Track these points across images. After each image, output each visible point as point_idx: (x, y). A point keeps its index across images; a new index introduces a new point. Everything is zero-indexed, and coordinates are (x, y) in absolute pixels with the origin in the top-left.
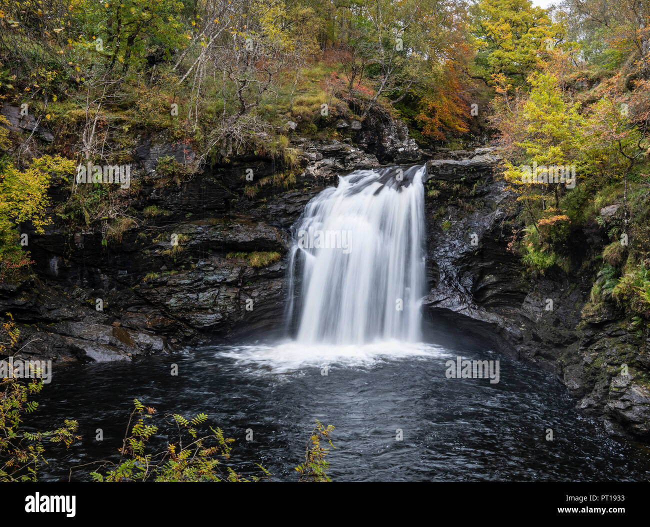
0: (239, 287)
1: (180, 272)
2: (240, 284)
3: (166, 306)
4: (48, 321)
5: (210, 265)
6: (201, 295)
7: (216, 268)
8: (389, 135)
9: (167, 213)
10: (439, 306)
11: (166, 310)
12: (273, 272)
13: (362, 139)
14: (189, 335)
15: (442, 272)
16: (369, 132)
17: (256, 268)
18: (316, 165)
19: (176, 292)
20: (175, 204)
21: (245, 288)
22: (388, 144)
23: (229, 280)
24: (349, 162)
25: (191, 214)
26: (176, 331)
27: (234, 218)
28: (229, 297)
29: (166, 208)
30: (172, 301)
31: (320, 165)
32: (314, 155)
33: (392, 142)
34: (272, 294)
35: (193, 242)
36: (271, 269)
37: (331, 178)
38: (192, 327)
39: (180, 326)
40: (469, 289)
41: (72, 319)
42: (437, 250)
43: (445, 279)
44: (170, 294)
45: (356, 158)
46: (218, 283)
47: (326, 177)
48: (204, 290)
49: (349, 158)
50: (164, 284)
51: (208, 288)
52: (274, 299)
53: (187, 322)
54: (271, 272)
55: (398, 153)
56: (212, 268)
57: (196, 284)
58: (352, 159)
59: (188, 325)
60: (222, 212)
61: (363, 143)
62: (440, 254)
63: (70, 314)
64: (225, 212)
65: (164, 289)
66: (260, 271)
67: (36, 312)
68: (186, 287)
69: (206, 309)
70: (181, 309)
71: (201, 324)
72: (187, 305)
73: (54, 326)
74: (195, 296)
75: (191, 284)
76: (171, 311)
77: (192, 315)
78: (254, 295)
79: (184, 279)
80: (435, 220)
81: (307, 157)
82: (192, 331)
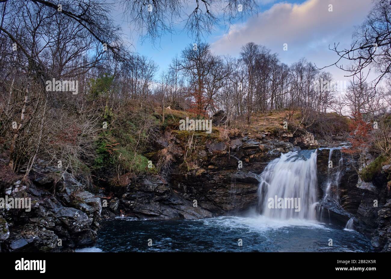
2: (241, 195)
3: (215, 201)
6: (227, 198)
7: (233, 188)
8: (306, 139)
9: (216, 168)
11: (215, 203)
13: (295, 140)
16: (298, 138)
19: (219, 196)
20: (219, 164)
21: (244, 196)
22: (306, 142)
23: (237, 193)
25: (225, 168)
28: (237, 199)
29: (216, 166)
30: (217, 200)
31: (274, 150)
32: (272, 147)
33: (308, 142)
35: (225, 178)
37: (278, 155)
39: (219, 209)
41: (181, 204)
44: (216, 197)
47: (276, 155)
48: (228, 196)
49: (287, 147)
50: (214, 193)
51: (230, 195)
55: (310, 146)
56: (231, 188)
57: (226, 194)
58: (288, 148)
59: (222, 209)
60: (236, 168)
63: (181, 202)
65: (214, 195)
66: (249, 190)
67: (169, 201)
68: (222, 195)
69: (229, 203)
70: (220, 203)
71: (226, 209)
72: (222, 201)
73: (175, 206)
74: (225, 198)
75: (224, 194)
76: (216, 203)
77: (224, 205)
78: (247, 199)
79: (221, 191)
80: (321, 172)
81: (269, 147)
82: (223, 211)
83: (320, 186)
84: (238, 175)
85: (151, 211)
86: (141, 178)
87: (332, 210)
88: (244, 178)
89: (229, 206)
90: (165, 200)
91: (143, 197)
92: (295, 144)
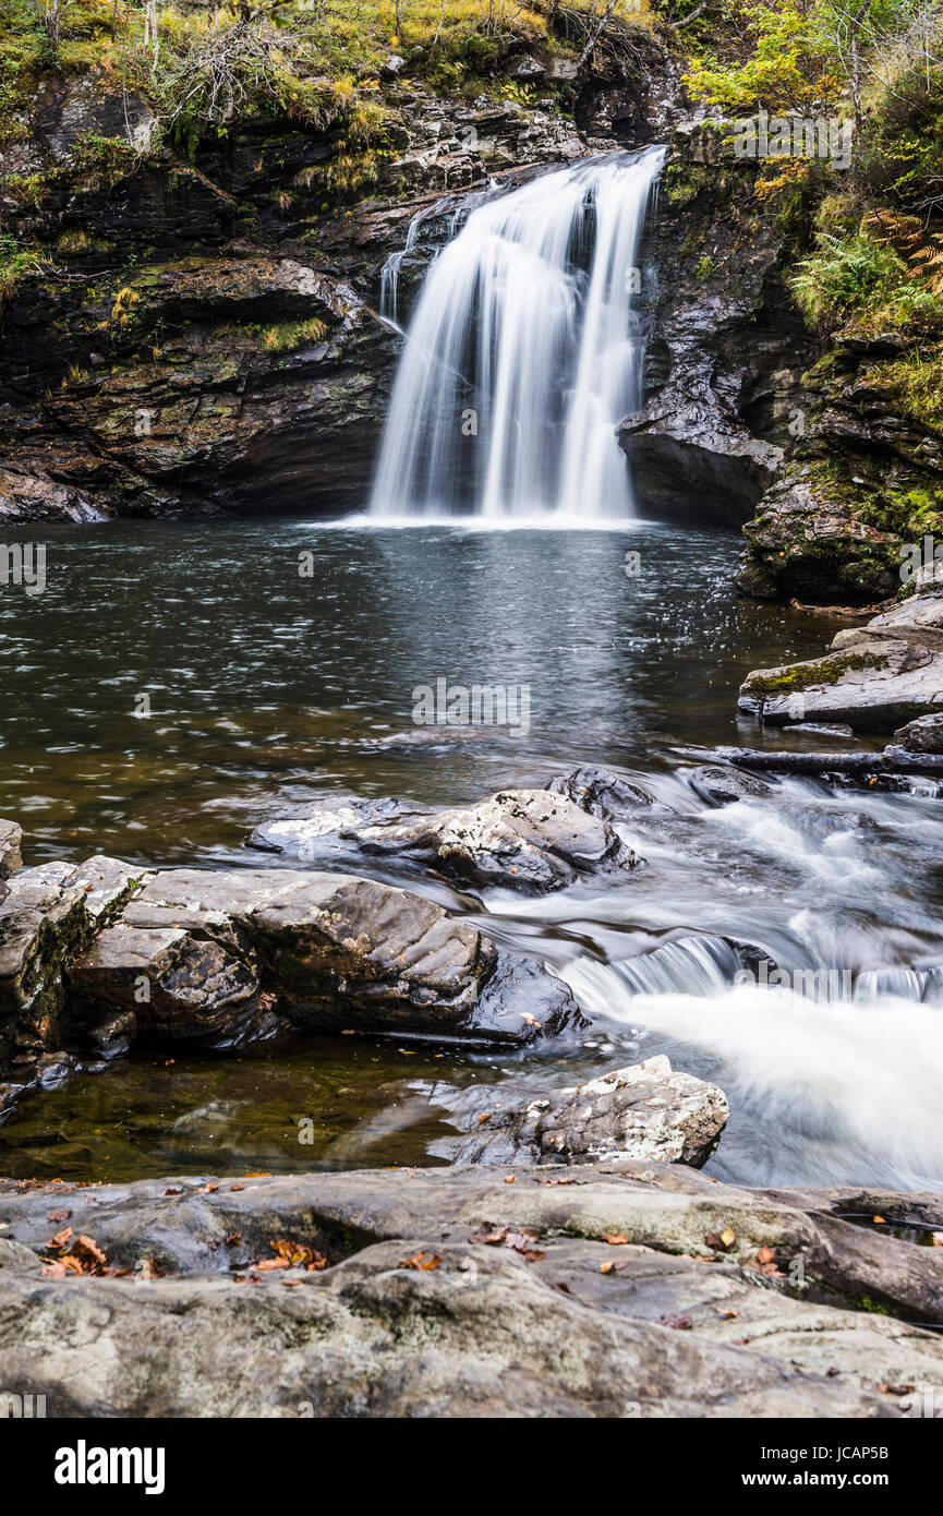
0: (240, 394)
1: (130, 367)
2: (241, 389)
3: (95, 434)
5: (183, 351)
6: (165, 411)
7: (194, 356)
8: (661, 98)
9: (104, 247)
10: (652, 431)
11: (97, 443)
12: (311, 363)
13: (600, 108)
14: (132, 487)
15: (676, 364)
16: (615, 93)
17: (275, 355)
18: (437, 146)
19: (116, 406)
20: (118, 227)
21: (255, 397)
22: (661, 120)
23: (217, 381)
24: (526, 145)
25: (152, 248)
26: (111, 481)
27: (241, 256)
28: (220, 415)
29: (101, 236)
30: (111, 423)
31: (446, 147)
32: (435, 126)
33: (670, 116)
34: (309, 411)
35: (153, 305)
36: (306, 357)
37: (466, 172)
38: (138, 472)
39: (117, 472)
40: (730, 400)
42: (674, 318)
43: (679, 378)
44: (106, 409)
45: (542, 135)
46: (198, 386)
47: (452, 169)
48: (170, 402)
49: (527, 134)
50: (93, 390)
51: (178, 398)
52: (316, 419)
53: (129, 460)
54: (305, 364)
56: (186, 357)
57: (154, 390)
58: (533, 138)
59: (130, 467)
60: (216, 244)
61: (602, 118)
62: (678, 326)
64: (222, 243)
65: (95, 402)
66: (283, 362)
68: (136, 396)
69: (169, 438)
70: (122, 440)
71: (155, 466)
72: (136, 429)
74: (153, 413)
75: (144, 390)
76: (105, 444)
77: (140, 449)
78: (270, 411)
79: (135, 379)
80: (684, 257)
81: (417, 130)
82: (139, 481)
83: (662, 331)
84: (224, 281)
87: (694, 440)
88: (252, 295)
89: (171, 450)
92: (602, 128)
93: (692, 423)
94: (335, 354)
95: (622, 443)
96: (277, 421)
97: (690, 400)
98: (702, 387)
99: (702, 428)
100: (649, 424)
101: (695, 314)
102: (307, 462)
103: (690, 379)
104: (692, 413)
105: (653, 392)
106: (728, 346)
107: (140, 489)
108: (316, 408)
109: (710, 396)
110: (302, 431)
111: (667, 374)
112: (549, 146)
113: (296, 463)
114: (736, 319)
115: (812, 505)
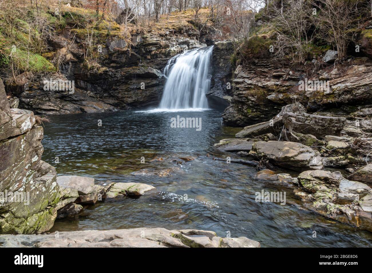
0: (142, 90)
3: (117, 97)
4: (75, 101)
6: (129, 93)
8: (214, 36)
9: (119, 65)
10: (212, 95)
11: (117, 98)
12: (154, 84)
13: (203, 38)
14: (123, 106)
15: (216, 83)
16: (206, 36)
18: (175, 47)
19: (121, 92)
23: (138, 87)
24: (190, 46)
25: (127, 65)
26: (120, 105)
28: (138, 93)
29: (118, 64)
30: (120, 95)
32: (175, 43)
34: (153, 92)
35: (127, 75)
37: (180, 51)
38: (125, 103)
39: (121, 103)
41: (83, 100)
43: (216, 85)
44: (119, 93)
45: (193, 44)
46: (134, 88)
47: (177, 51)
48: (130, 91)
49: (190, 44)
50: (117, 89)
52: (154, 94)
53: (123, 101)
56: (133, 83)
58: (192, 44)
60: (137, 64)
61: (204, 40)
62: (216, 77)
63: (83, 99)
65: (117, 91)
66: (149, 84)
67: (71, 98)
68: (124, 90)
69: (130, 97)
70: (122, 97)
71: (127, 102)
72: (124, 96)
73: (77, 102)
74: (127, 93)
75: (126, 89)
76: (119, 98)
77: (125, 99)
78: (147, 92)
79: (124, 87)
80: (216, 65)
81: (172, 44)
82: (125, 105)
83: (213, 77)
84: (139, 70)
85: (50, 106)
86: (39, 78)
87: (219, 96)
88: (143, 73)
89: (130, 99)
90: (66, 97)
91: (43, 94)
92: (204, 42)
93: (218, 93)
94: (158, 82)
95: (206, 97)
96: (148, 94)
97: (218, 89)
98: (220, 87)
99: (220, 94)
100: (211, 93)
101: (219, 74)
102: (153, 101)
103: (218, 86)
104: (218, 91)
105: (212, 88)
106: (225, 80)
107: (125, 106)
108: (155, 92)
109: (221, 88)
110: (152, 95)
111: (214, 85)
112: (194, 46)
113: (151, 101)
114: (226, 75)
115: (232, 112)
